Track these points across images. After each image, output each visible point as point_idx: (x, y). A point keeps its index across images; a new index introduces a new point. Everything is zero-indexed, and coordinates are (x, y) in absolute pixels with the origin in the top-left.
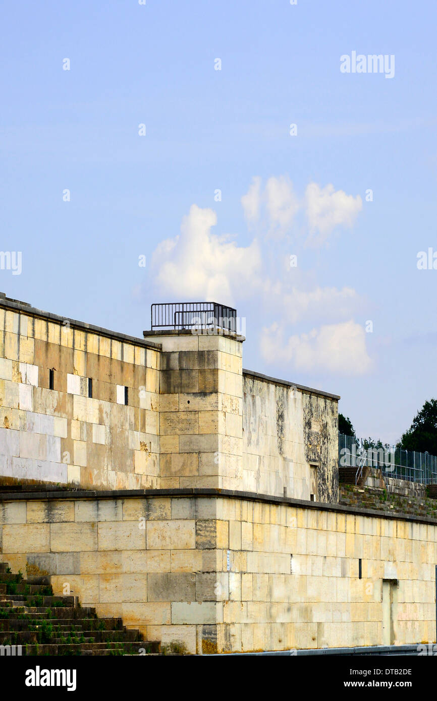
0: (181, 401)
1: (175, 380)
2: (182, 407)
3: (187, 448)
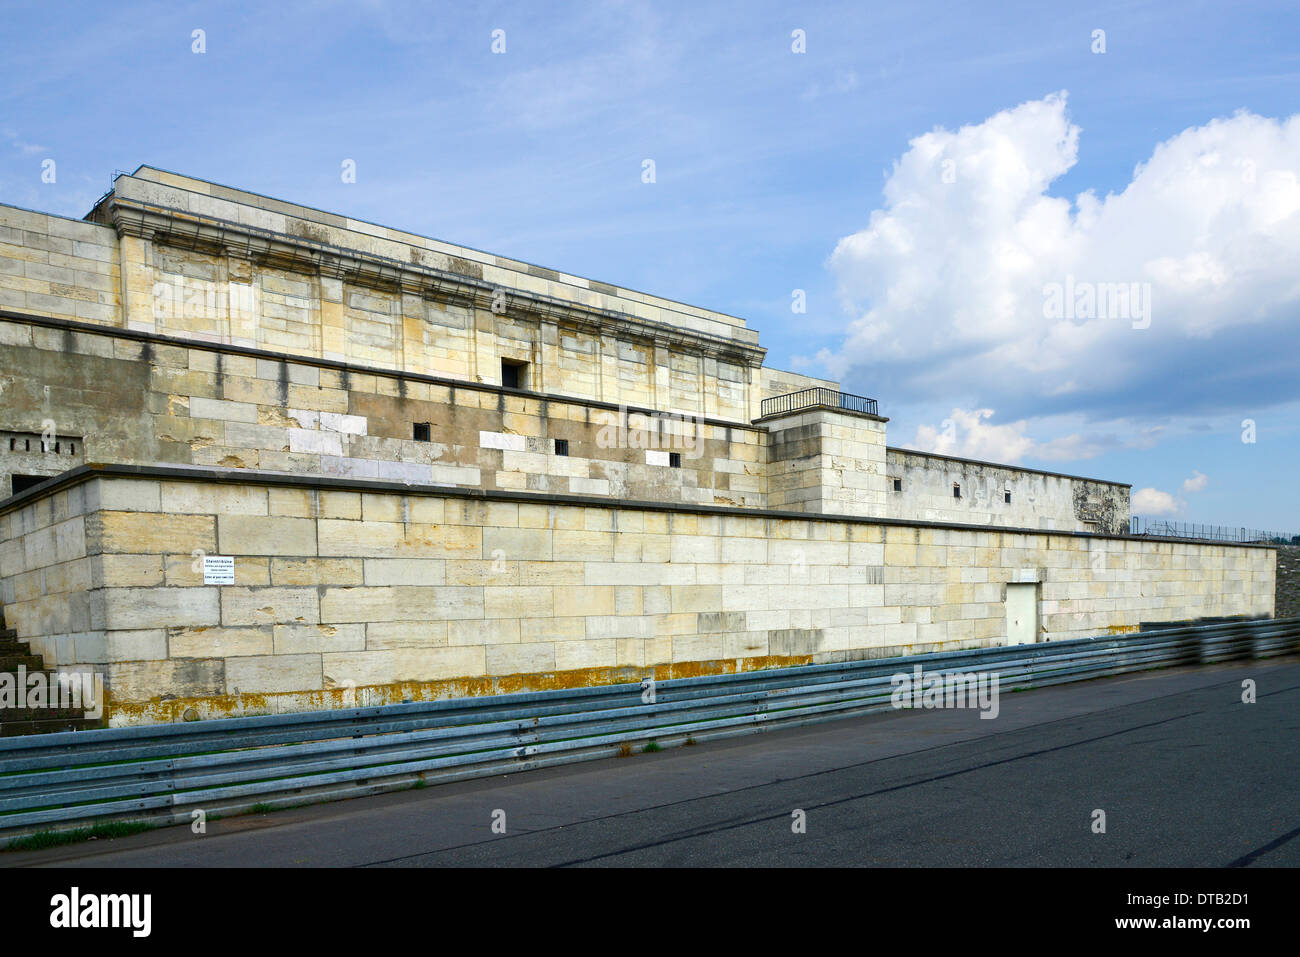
0: (786, 466)
1: (780, 451)
2: (787, 470)
3: (793, 500)
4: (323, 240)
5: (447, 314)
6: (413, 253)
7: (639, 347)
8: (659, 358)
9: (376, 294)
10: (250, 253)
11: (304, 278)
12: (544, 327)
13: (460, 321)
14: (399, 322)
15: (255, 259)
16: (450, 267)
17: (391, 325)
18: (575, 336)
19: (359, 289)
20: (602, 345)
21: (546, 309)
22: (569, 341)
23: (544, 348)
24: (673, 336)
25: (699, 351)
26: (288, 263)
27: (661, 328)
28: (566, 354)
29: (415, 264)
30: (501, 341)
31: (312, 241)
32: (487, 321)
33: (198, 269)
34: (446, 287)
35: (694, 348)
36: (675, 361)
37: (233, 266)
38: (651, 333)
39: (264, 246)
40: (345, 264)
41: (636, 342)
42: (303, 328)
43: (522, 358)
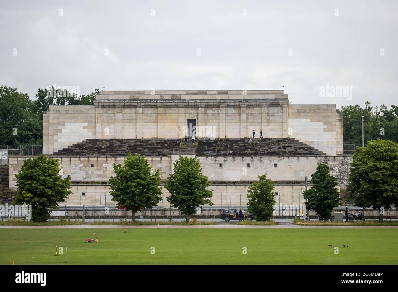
4: (138, 99)
5: (171, 110)
6: (161, 96)
7: (236, 108)
8: (242, 111)
9: (151, 109)
10: (121, 106)
11: (134, 109)
12: (200, 108)
13: (175, 112)
14: (157, 115)
15: (122, 107)
16: (171, 98)
17: (155, 116)
18: (212, 109)
19: (147, 108)
20: (221, 110)
21: (199, 104)
22: (210, 111)
23: (200, 115)
24: (246, 103)
25: (259, 106)
26: (130, 107)
27: (241, 102)
28: (208, 115)
29: (161, 100)
30: (187, 115)
31: (134, 100)
32: (182, 110)
33: (110, 111)
34: (169, 104)
35: (257, 105)
36: (250, 110)
37: (118, 110)
38: (238, 104)
39: (123, 104)
40: (142, 104)
41: (234, 107)
42: (133, 121)
43: (194, 119)
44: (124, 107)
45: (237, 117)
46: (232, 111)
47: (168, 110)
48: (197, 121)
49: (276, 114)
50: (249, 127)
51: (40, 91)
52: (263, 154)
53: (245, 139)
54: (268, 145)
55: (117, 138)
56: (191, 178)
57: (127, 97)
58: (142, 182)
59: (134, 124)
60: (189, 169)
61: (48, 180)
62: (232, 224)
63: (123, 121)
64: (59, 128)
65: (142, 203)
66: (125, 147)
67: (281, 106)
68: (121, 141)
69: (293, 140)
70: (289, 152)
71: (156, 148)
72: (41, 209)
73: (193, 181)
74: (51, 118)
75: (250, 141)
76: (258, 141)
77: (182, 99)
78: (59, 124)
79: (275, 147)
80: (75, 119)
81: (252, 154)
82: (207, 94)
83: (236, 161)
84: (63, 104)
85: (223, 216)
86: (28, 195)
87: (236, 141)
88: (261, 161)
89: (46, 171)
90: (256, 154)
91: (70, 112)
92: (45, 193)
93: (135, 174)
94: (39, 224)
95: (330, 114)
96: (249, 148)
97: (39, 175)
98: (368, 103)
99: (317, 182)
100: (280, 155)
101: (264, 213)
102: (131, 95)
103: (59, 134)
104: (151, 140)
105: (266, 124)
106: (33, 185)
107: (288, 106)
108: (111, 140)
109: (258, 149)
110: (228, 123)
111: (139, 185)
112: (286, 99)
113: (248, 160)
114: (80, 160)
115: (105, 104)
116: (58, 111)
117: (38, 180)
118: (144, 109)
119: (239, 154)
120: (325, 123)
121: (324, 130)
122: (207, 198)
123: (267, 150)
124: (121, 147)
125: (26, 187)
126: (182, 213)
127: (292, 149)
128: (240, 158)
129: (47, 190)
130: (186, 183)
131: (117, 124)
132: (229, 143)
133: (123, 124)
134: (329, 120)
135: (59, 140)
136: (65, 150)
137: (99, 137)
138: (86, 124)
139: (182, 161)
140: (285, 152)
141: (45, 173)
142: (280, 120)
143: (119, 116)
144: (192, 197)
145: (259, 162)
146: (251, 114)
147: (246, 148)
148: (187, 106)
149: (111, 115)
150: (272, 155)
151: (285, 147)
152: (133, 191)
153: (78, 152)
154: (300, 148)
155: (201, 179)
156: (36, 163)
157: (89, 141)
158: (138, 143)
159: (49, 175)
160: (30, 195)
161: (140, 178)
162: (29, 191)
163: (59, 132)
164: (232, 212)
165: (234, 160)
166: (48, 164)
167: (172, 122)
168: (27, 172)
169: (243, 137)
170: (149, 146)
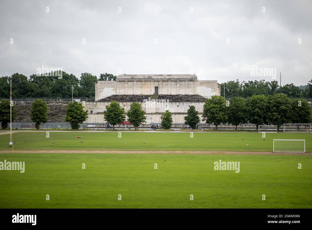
5: (148, 83)
8: (178, 83)
9: (140, 82)
12: (160, 82)
14: (142, 85)
16: (148, 78)
20: (168, 83)
21: (160, 80)
22: (164, 83)
23: (160, 85)
24: (179, 80)
25: (185, 81)
26: (131, 81)
27: (177, 79)
28: (163, 85)
29: (144, 78)
30: (155, 85)
31: (133, 78)
32: (152, 83)
33: (123, 83)
34: (147, 80)
35: (184, 81)
36: (181, 83)
37: (126, 83)
38: (176, 80)
39: (128, 80)
40: (136, 80)
41: (174, 81)
42: (132, 87)
43: (157, 86)
44: (128, 81)
45: (175, 86)
46: (173, 83)
47: (146, 83)
48: (158, 87)
49: (192, 85)
50: (180, 90)
51: (101, 75)
52: (185, 101)
53: (179, 95)
54: (187, 97)
55: (126, 94)
56: (137, 111)
57: (130, 77)
58: (116, 113)
59: (132, 89)
60: (136, 107)
61: (78, 112)
62: (156, 131)
63: (128, 87)
64: (102, 90)
65: (117, 121)
66: (127, 99)
67: (194, 81)
68: (127, 96)
69: (198, 95)
70: (196, 100)
71: (141, 99)
72: (75, 124)
73: (138, 112)
74: (98, 86)
75: (180, 96)
76: (184, 96)
77: (152, 78)
78: (101, 88)
79: (190, 99)
80: (108, 86)
81: (180, 101)
82: (163, 76)
83: (173, 104)
84: (111, 80)
85: (152, 127)
86: (70, 118)
87: (174, 96)
88: (183, 104)
89: (77, 108)
90: (182, 101)
91: (106, 83)
92: (77, 117)
93: (113, 109)
94: (74, 130)
95: (214, 84)
96: (179, 99)
97: (74, 110)
98: (237, 80)
99: (190, 113)
100: (192, 101)
101: (167, 126)
102: (131, 77)
103: (101, 93)
104: (139, 95)
105: (188, 88)
106: (72, 114)
107: (197, 81)
108: (123, 95)
109: (183, 99)
110: (171, 88)
111: (115, 114)
112: (196, 78)
113: (178, 104)
114: (108, 103)
115: (121, 80)
116: (101, 83)
117: (74, 112)
118: (137, 82)
119: (175, 101)
120: (212, 88)
121: (212, 91)
122: (144, 120)
123: (187, 100)
124: (126, 98)
125: (69, 115)
126: (134, 126)
127: (197, 99)
128: (175, 103)
129: (77, 116)
130: (135, 113)
131: (126, 89)
132: (172, 96)
133: (128, 89)
134: (214, 87)
135: (102, 95)
136: (103, 99)
137: (118, 94)
138: (113, 89)
139: (134, 104)
140: (194, 100)
141: (77, 109)
142: (193, 87)
143: (126, 85)
144: (137, 119)
145: (182, 104)
146: (181, 84)
147: (178, 99)
148: (154, 81)
149: (123, 85)
150: (188, 101)
151: (194, 99)
152: (113, 117)
153: (108, 100)
154: (200, 99)
155: (141, 112)
156: (73, 105)
157: (114, 95)
158: (134, 96)
159: (79, 110)
160: (71, 118)
161: (116, 111)
162: (70, 116)
163: (102, 92)
164: (156, 125)
165: (172, 104)
166: (78, 105)
167: (148, 87)
168: (70, 109)
169: (178, 94)
170: (138, 98)
